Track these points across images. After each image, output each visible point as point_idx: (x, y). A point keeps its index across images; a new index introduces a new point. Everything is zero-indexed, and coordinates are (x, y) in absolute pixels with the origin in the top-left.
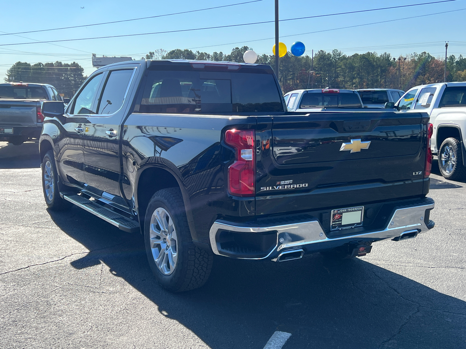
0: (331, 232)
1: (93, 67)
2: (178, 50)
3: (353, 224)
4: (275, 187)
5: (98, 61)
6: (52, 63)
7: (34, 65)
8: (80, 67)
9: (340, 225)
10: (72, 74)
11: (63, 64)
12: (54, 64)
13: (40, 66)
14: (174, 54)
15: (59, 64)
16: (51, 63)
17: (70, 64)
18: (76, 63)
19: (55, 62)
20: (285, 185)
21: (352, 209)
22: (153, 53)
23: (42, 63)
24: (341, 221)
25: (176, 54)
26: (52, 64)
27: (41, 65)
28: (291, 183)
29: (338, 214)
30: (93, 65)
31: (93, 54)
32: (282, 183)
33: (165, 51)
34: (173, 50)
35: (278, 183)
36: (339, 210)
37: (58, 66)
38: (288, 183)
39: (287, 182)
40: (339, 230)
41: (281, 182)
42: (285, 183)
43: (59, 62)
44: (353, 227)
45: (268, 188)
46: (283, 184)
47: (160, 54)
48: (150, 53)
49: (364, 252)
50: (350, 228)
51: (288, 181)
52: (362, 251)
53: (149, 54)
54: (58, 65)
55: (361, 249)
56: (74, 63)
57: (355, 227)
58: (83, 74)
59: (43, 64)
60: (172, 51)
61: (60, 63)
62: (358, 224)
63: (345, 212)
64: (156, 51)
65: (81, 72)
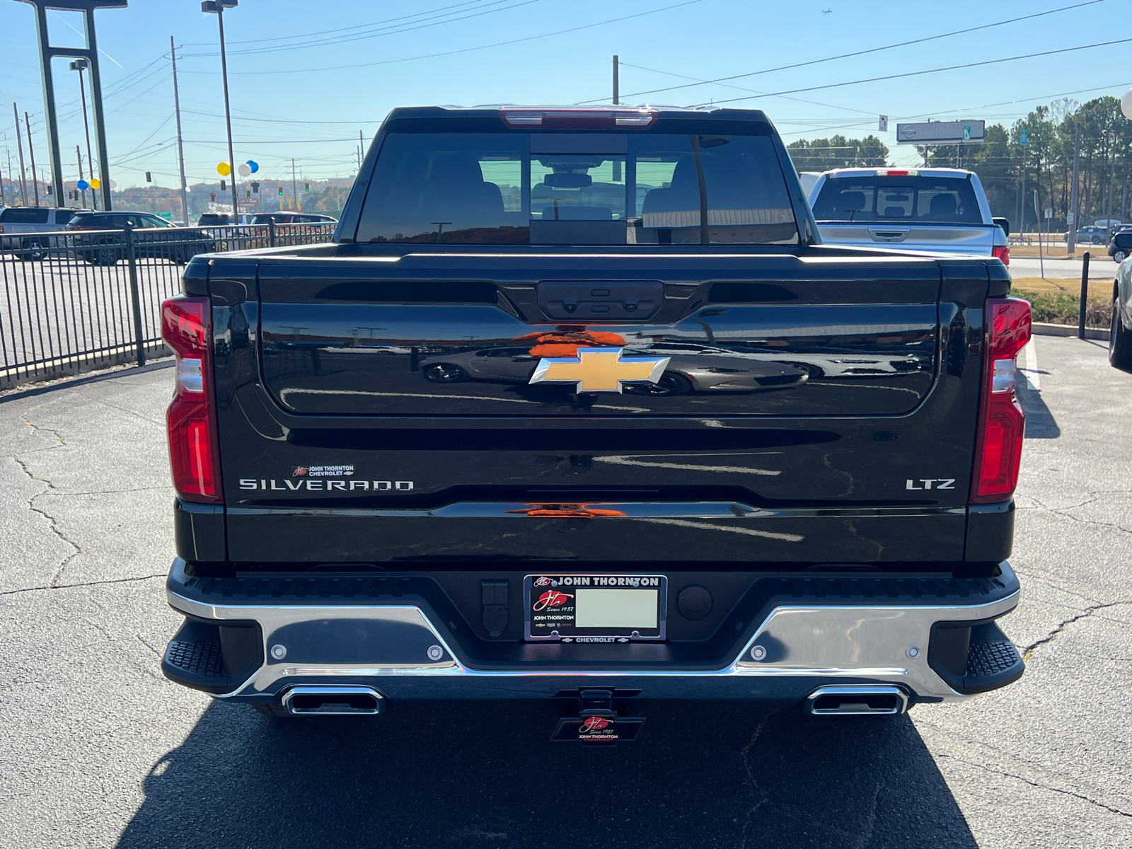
0: (528, 646)
1: (898, 144)
2: (1107, 97)
3: (626, 631)
4: (288, 482)
5: (910, 131)
6: (826, 140)
7: (791, 145)
8: (882, 145)
9: (570, 628)
10: (864, 161)
11: (847, 140)
12: (829, 140)
13: (803, 146)
14: (1095, 107)
15: (840, 141)
16: (823, 140)
17: (861, 141)
18: (874, 137)
19: (832, 137)
20: (325, 479)
21: (613, 581)
22: (1046, 109)
23: (806, 140)
24: (573, 613)
25: (1100, 107)
26: (825, 143)
27: (805, 144)
28: (348, 473)
29: (556, 589)
30: (898, 140)
31: (881, 116)
32: (316, 470)
33: (1076, 103)
34: (1094, 99)
35: (300, 470)
36: (557, 579)
37: (837, 145)
38: (337, 474)
39: (337, 470)
40: (560, 642)
41: (311, 469)
42: (327, 474)
43: (840, 136)
44: (623, 639)
45: (263, 482)
46: (318, 474)
47: (1062, 110)
48: (1040, 109)
49: (606, 734)
50: (609, 640)
51: (336, 468)
52: (596, 730)
53: (1035, 112)
54: (837, 143)
55: (594, 722)
56: (871, 137)
57: (630, 641)
58: (885, 160)
59: (808, 143)
60: (1093, 101)
61: (842, 138)
62: (643, 631)
63: (585, 587)
64: (1052, 103)
65: (883, 156)
